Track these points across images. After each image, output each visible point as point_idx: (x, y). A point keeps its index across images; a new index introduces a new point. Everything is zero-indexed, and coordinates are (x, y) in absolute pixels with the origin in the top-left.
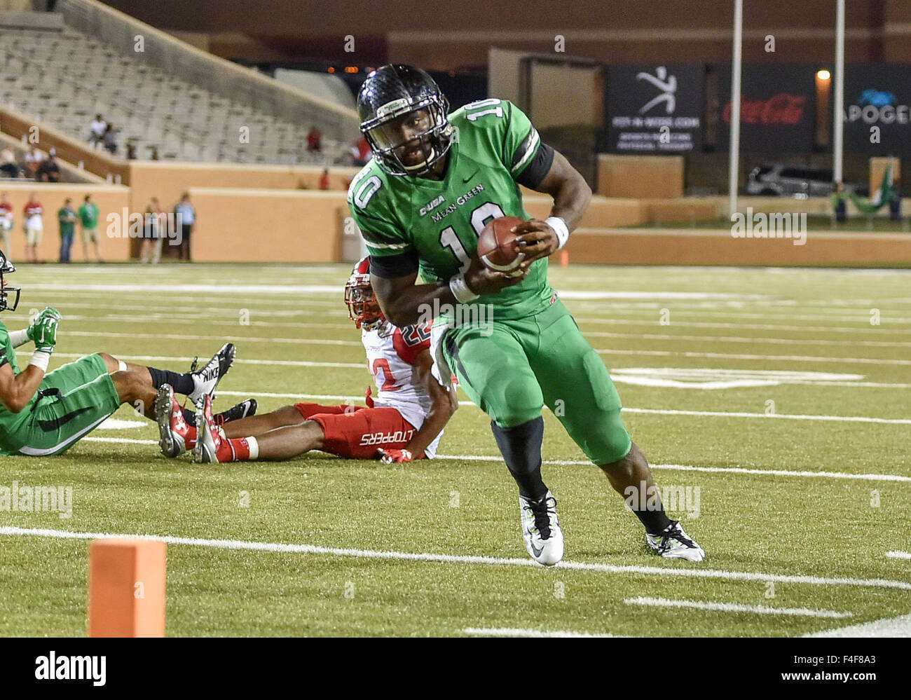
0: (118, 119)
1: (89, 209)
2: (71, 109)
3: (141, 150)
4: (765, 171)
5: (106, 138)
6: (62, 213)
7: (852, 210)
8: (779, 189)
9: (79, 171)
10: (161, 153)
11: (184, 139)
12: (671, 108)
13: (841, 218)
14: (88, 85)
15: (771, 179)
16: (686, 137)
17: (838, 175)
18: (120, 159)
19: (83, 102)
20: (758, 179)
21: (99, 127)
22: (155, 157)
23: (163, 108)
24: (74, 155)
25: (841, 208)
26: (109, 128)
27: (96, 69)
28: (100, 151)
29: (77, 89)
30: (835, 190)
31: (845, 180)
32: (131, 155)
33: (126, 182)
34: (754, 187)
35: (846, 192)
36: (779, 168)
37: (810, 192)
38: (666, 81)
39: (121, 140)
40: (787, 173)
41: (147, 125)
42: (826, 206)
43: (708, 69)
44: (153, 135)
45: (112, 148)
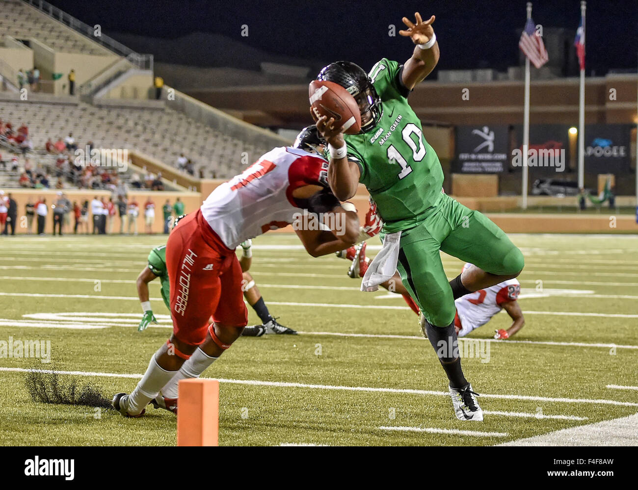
0: (195, 157)
1: (180, 206)
2: (169, 152)
3: (206, 173)
4: (542, 182)
5: (188, 167)
6: (165, 207)
7: (588, 203)
8: (548, 191)
9: (174, 185)
10: (217, 175)
11: (230, 167)
12: (491, 148)
13: (583, 207)
14: (178, 139)
15: (545, 187)
16: (498, 164)
17: (581, 184)
18: (195, 179)
19: (176, 148)
20: (538, 186)
21: (182, 161)
22: (214, 177)
23: (219, 150)
24: (171, 176)
25: (582, 202)
26: (189, 162)
27: (182, 130)
28: (184, 174)
29: (173, 141)
30: (580, 191)
31: (585, 187)
32: (202, 176)
33: (199, 190)
34: (536, 191)
35: (586, 194)
36: (549, 180)
37: (566, 194)
38: (488, 134)
39: (196, 168)
40: (554, 183)
41: (210, 160)
42: (575, 201)
43: (511, 128)
44: (214, 165)
45: (191, 172)
